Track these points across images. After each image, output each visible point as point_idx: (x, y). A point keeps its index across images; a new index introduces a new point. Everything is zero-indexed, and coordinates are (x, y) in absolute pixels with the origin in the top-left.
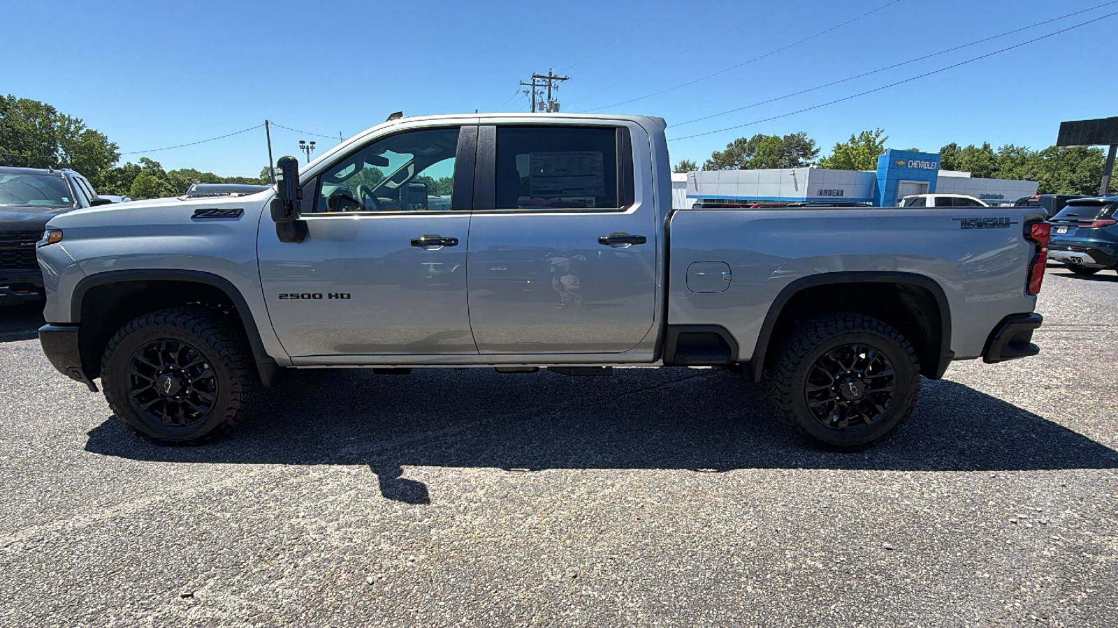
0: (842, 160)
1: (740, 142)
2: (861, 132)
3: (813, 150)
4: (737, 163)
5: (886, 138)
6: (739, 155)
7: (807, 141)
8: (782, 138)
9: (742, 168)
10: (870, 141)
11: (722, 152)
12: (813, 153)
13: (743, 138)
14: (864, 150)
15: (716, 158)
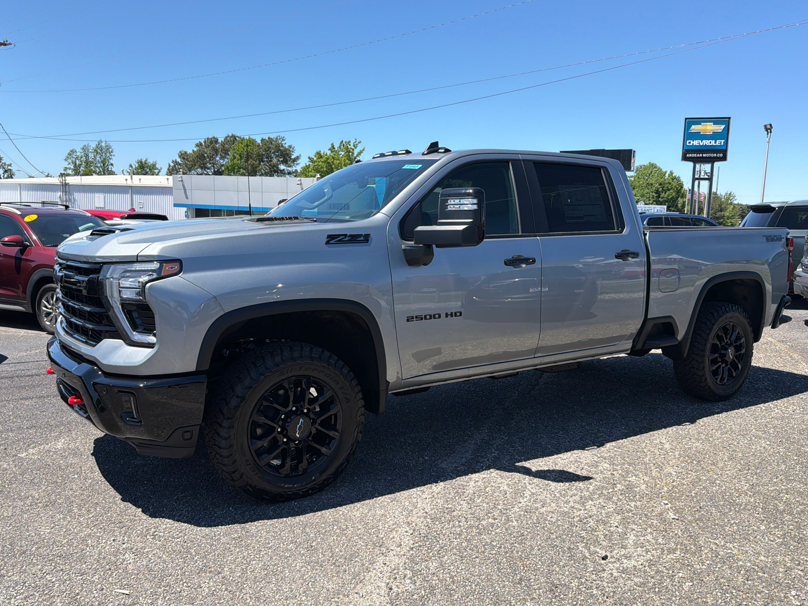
0: (325, 169)
1: (211, 142)
2: (341, 141)
3: (293, 157)
4: (209, 165)
5: (364, 150)
6: (211, 158)
7: (286, 146)
8: (259, 141)
9: (216, 173)
10: (349, 152)
11: (190, 151)
12: (294, 160)
13: (214, 138)
14: (345, 161)
15: (184, 158)
